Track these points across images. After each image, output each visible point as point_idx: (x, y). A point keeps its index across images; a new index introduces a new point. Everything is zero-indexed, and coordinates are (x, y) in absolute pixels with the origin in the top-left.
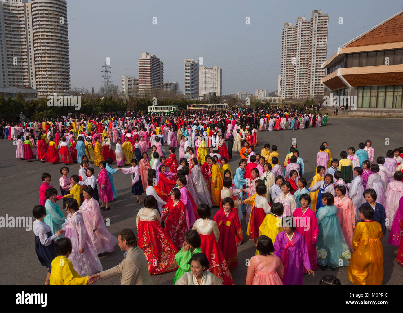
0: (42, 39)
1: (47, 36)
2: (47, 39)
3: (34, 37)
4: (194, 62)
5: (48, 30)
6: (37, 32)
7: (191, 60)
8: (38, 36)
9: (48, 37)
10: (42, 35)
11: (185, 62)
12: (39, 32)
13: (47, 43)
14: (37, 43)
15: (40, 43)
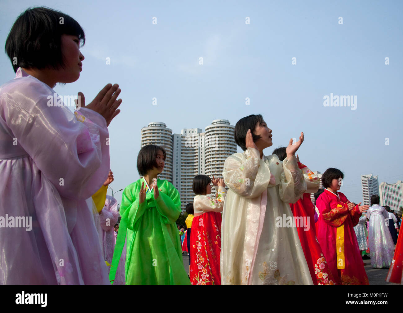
0: (213, 165)
1: (217, 161)
2: (218, 164)
3: (205, 163)
4: (372, 178)
5: (218, 156)
6: (208, 159)
7: (369, 176)
8: (209, 162)
9: (218, 163)
10: (213, 161)
11: (362, 178)
12: (210, 158)
13: (217, 168)
14: (208, 169)
15: (210, 168)
